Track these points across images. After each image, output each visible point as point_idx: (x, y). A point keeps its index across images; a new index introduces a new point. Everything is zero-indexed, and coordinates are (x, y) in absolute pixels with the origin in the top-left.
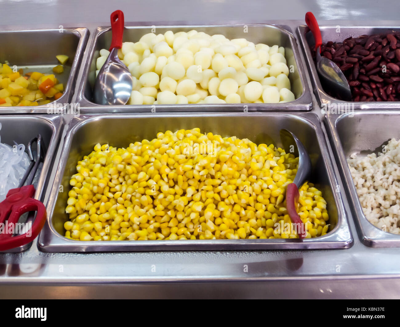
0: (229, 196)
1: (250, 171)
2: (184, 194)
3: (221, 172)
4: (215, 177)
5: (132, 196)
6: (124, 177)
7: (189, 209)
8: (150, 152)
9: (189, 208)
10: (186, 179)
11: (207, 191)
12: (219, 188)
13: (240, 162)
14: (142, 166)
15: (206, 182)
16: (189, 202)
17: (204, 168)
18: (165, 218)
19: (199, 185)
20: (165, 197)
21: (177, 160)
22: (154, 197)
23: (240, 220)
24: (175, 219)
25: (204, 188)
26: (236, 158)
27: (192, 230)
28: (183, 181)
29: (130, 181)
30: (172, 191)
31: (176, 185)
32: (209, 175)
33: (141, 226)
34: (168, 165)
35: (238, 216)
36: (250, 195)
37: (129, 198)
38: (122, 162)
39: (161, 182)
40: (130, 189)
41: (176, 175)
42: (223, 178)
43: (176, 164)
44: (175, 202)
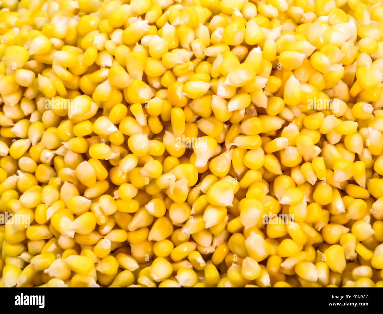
0: (303, 162)
1: (355, 90)
2: (188, 153)
3: (282, 98)
4: (268, 112)
5: (56, 155)
6: (34, 100)
7: (202, 196)
8: (99, 39)
9: (202, 194)
10: (192, 118)
11: (248, 150)
12: (279, 143)
13: (332, 69)
14: (81, 76)
15: (246, 126)
16: (201, 177)
17: (239, 90)
18: (140, 220)
19: (226, 132)
20: (140, 165)
21: (170, 67)
22: (112, 163)
23: (329, 222)
24: (166, 220)
25: (240, 141)
26: (321, 59)
27: (208, 250)
28: (186, 122)
29: (48, 117)
30: (157, 147)
31: (167, 132)
32: (252, 108)
33: (80, 241)
34: (145, 79)
35: (325, 213)
36: (357, 158)
37: (49, 161)
38: (29, 60)
39: (129, 126)
40: (50, 138)
41: (167, 106)
42: (288, 115)
43: (167, 78)
44: (165, 180)
